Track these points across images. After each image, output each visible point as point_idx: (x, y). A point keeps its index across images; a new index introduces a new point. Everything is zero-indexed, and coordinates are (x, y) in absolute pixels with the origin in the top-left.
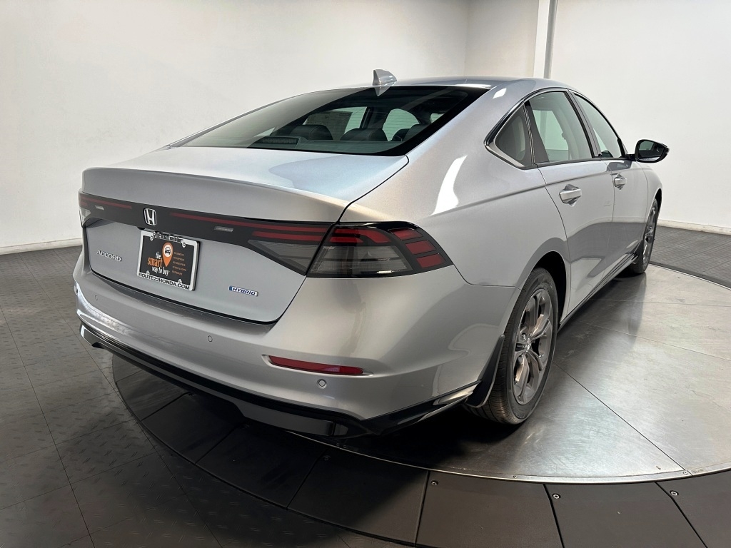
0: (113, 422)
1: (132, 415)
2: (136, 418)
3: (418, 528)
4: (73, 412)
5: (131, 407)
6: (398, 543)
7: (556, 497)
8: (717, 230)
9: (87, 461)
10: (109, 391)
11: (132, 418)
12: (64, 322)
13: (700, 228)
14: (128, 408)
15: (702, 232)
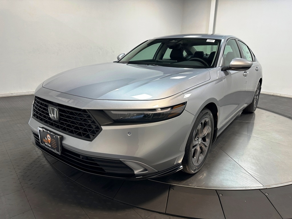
0: (40, 165)
1: (48, 162)
2: (50, 163)
3: (166, 207)
4: (24, 161)
5: (47, 159)
6: (158, 213)
7: (221, 195)
8: (279, 95)
9: (30, 180)
10: (38, 153)
11: (48, 163)
12: (19, 125)
13: (272, 94)
14: (46, 159)
15: (273, 95)
